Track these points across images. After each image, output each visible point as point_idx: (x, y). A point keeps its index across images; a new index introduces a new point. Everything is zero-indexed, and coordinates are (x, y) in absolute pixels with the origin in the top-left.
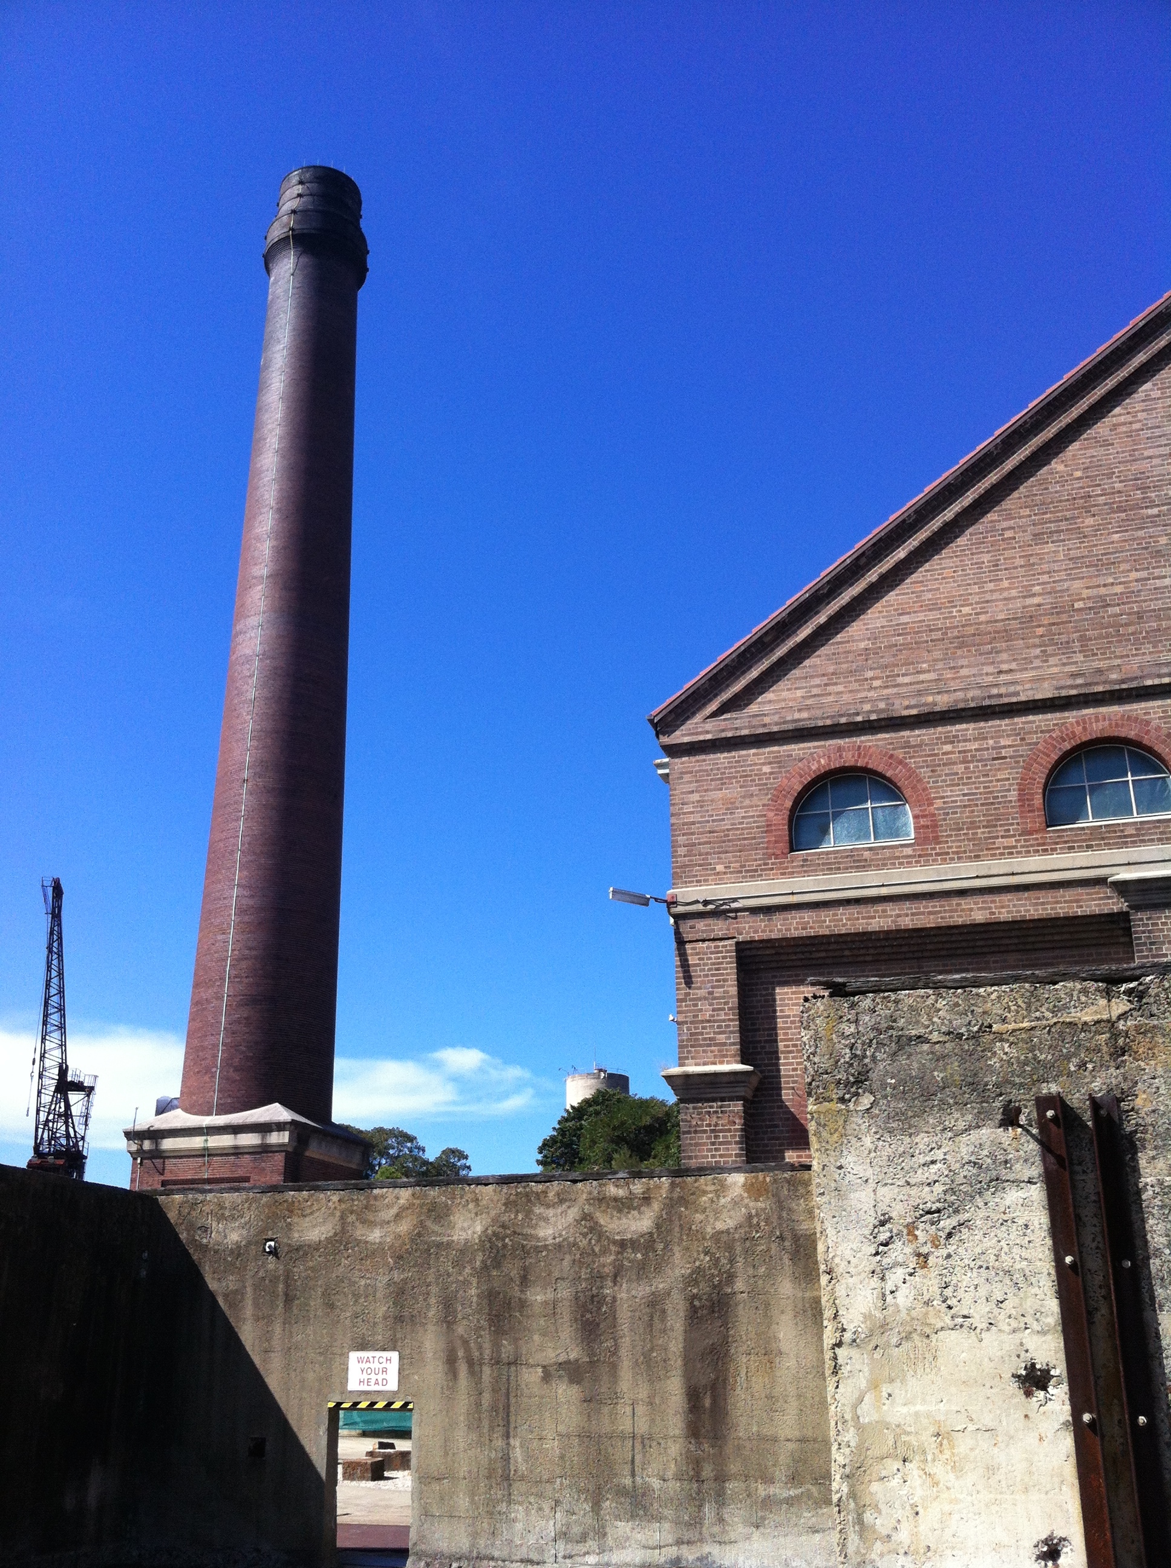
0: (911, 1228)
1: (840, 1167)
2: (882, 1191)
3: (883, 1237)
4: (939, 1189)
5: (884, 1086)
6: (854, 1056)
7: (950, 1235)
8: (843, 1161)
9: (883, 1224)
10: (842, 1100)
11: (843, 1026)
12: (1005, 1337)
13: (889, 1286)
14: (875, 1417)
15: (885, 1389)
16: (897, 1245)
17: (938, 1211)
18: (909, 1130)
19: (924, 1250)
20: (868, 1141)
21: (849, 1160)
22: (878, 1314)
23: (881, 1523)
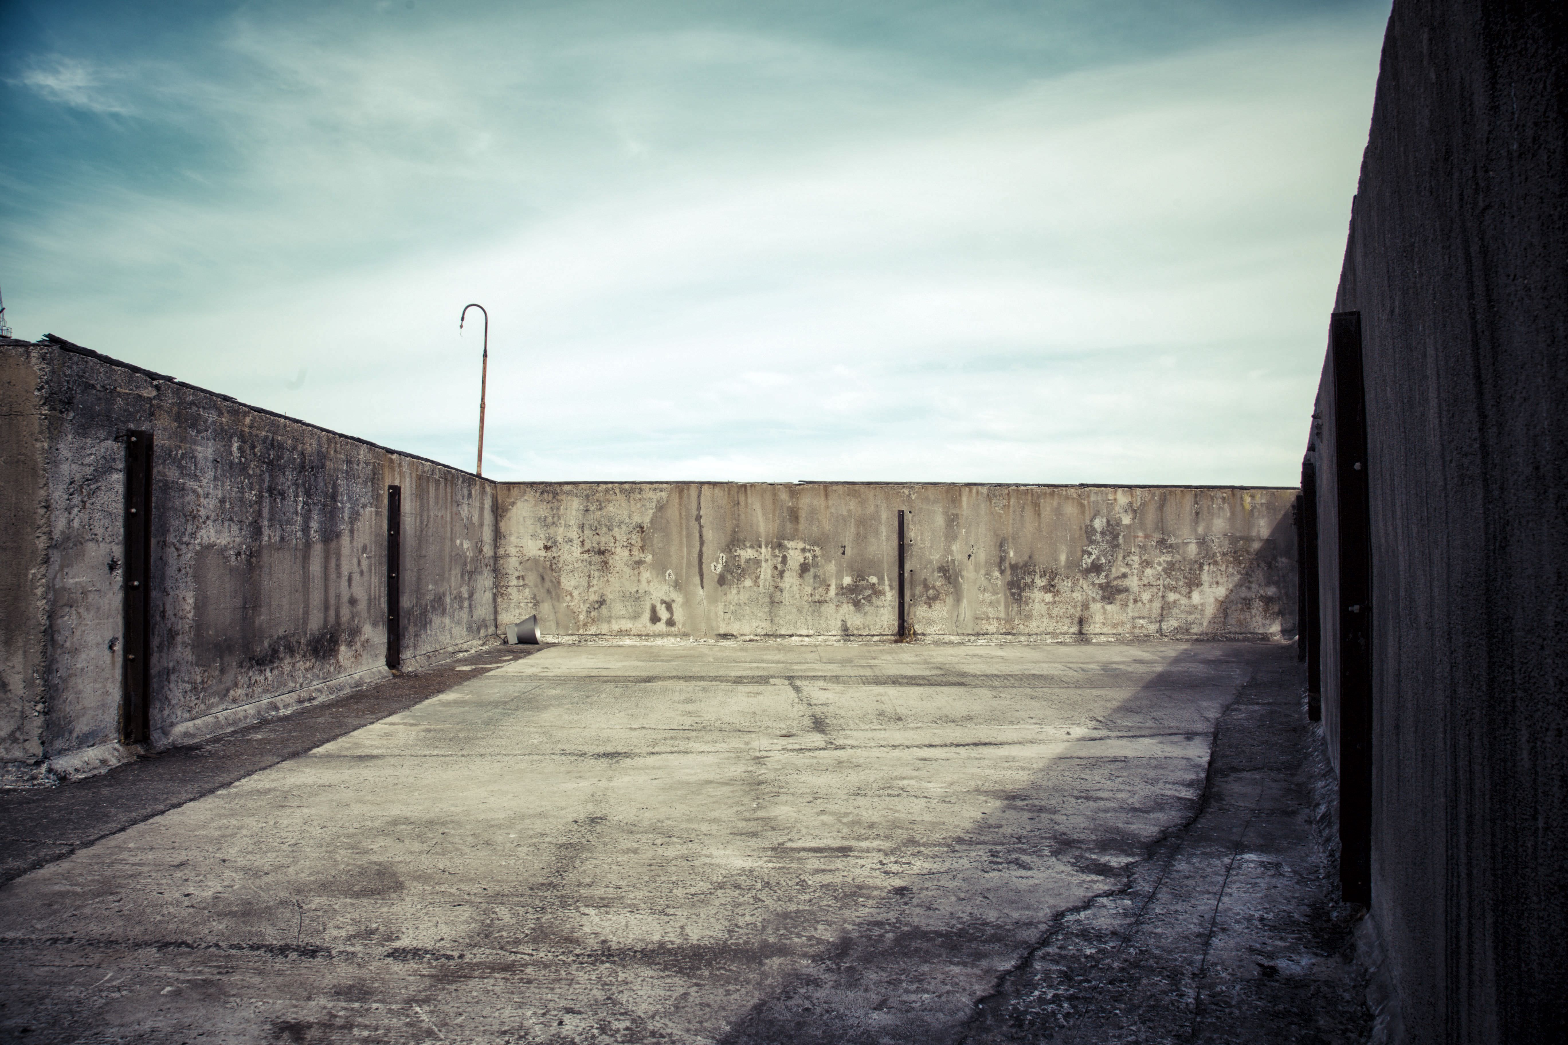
0: (81, 487)
1: (57, 450)
2: (73, 466)
3: (71, 490)
4: (92, 468)
5: (78, 407)
6: (69, 388)
7: (94, 493)
8: (59, 446)
9: (71, 483)
10: (61, 412)
11: (65, 368)
12: (107, 545)
13: (72, 516)
14: (61, 585)
15: (66, 570)
16: (76, 496)
17: (91, 480)
18: (85, 435)
19: (85, 499)
20: (70, 437)
21: (61, 446)
22: (66, 531)
23: (59, 638)
